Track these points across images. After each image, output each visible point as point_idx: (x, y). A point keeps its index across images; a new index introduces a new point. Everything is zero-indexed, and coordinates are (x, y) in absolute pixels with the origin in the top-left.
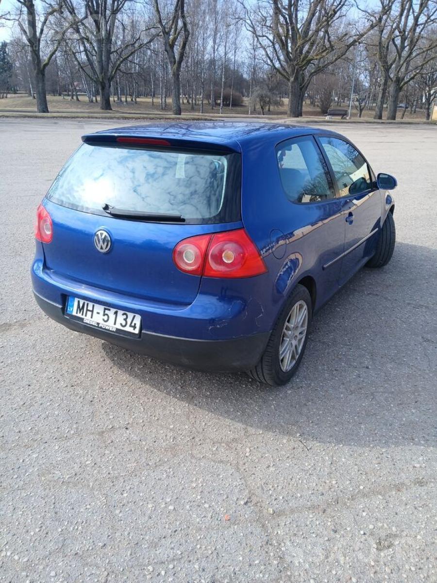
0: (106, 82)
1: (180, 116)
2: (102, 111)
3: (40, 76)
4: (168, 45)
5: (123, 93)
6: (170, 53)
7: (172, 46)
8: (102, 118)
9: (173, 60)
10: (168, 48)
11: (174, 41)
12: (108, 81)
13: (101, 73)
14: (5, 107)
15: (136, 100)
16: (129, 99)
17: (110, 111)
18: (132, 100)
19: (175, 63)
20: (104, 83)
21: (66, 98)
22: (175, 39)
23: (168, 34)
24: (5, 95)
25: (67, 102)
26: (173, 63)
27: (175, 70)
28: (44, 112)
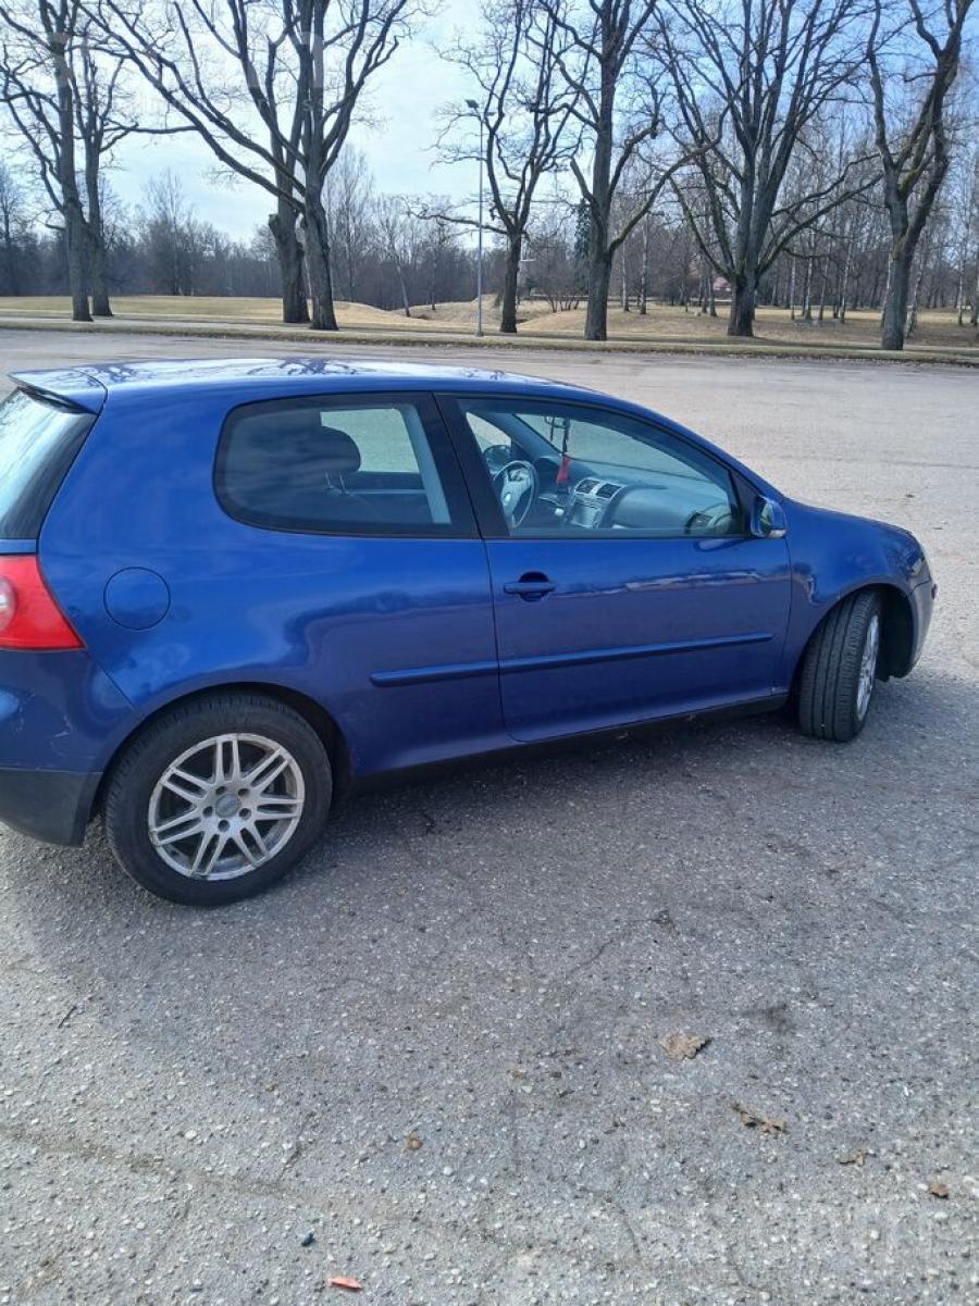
0: (749, 277)
1: (898, 352)
2: (728, 338)
3: (602, 265)
4: (893, 192)
5: (815, 301)
6: (897, 210)
7: (902, 195)
8: (704, 353)
9: (900, 225)
10: (893, 200)
11: (910, 184)
12: (753, 273)
13: (742, 258)
14: (567, 328)
15: (843, 315)
16: (828, 314)
17: (747, 339)
18: (835, 316)
19: (904, 233)
20: (745, 278)
21: (691, 309)
22: (913, 179)
23: (897, 167)
24: (574, 303)
25: (690, 320)
26: (900, 233)
27: (902, 248)
28: (597, 338)
